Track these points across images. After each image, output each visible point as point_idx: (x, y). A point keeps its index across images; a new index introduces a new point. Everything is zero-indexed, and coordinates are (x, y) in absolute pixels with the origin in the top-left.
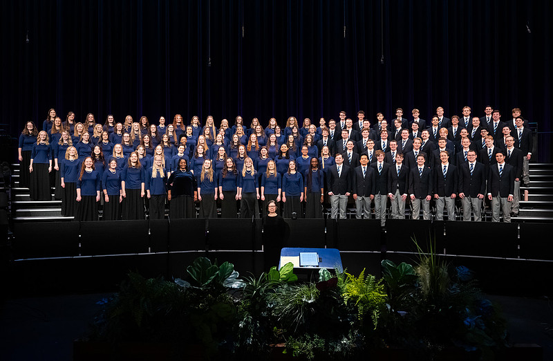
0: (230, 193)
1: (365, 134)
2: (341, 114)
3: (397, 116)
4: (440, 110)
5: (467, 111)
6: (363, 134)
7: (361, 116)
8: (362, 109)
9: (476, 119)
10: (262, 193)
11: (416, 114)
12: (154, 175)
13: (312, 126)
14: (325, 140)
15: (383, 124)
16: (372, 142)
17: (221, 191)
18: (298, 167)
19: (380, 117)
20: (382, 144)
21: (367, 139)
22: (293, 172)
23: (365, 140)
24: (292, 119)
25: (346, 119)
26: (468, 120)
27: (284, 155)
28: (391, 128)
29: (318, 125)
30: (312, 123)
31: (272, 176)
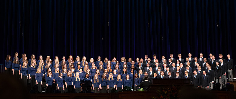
0: (104, 87)
1: (157, 65)
2: (146, 56)
3: (170, 58)
4: (190, 55)
5: (201, 55)
6: (156, 65)
7: (155, 57)
8: (155, 54)
9: (205, 59)
10: (116, 87)
11: (180, 56)
12: (76, 80)
13: (133, 61)
14: (140, 67)
15: (164, 60)
16: (160, 68)
17: (101, 86)
18: (130, 78)
19: (163, 57)
20: (164, 69)
21: (158, 67)
22: (128, 79)
23: (157, 67)
24: (123, 58)
25: (148, 58)
26: (202, 59)
27: (125, 73)
28: (168, 63)
29: (135, 61)
30: (132, 60)
31: (120, 80)
